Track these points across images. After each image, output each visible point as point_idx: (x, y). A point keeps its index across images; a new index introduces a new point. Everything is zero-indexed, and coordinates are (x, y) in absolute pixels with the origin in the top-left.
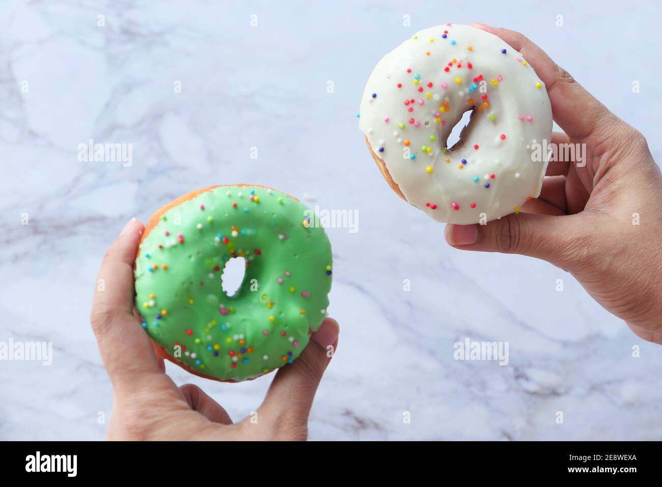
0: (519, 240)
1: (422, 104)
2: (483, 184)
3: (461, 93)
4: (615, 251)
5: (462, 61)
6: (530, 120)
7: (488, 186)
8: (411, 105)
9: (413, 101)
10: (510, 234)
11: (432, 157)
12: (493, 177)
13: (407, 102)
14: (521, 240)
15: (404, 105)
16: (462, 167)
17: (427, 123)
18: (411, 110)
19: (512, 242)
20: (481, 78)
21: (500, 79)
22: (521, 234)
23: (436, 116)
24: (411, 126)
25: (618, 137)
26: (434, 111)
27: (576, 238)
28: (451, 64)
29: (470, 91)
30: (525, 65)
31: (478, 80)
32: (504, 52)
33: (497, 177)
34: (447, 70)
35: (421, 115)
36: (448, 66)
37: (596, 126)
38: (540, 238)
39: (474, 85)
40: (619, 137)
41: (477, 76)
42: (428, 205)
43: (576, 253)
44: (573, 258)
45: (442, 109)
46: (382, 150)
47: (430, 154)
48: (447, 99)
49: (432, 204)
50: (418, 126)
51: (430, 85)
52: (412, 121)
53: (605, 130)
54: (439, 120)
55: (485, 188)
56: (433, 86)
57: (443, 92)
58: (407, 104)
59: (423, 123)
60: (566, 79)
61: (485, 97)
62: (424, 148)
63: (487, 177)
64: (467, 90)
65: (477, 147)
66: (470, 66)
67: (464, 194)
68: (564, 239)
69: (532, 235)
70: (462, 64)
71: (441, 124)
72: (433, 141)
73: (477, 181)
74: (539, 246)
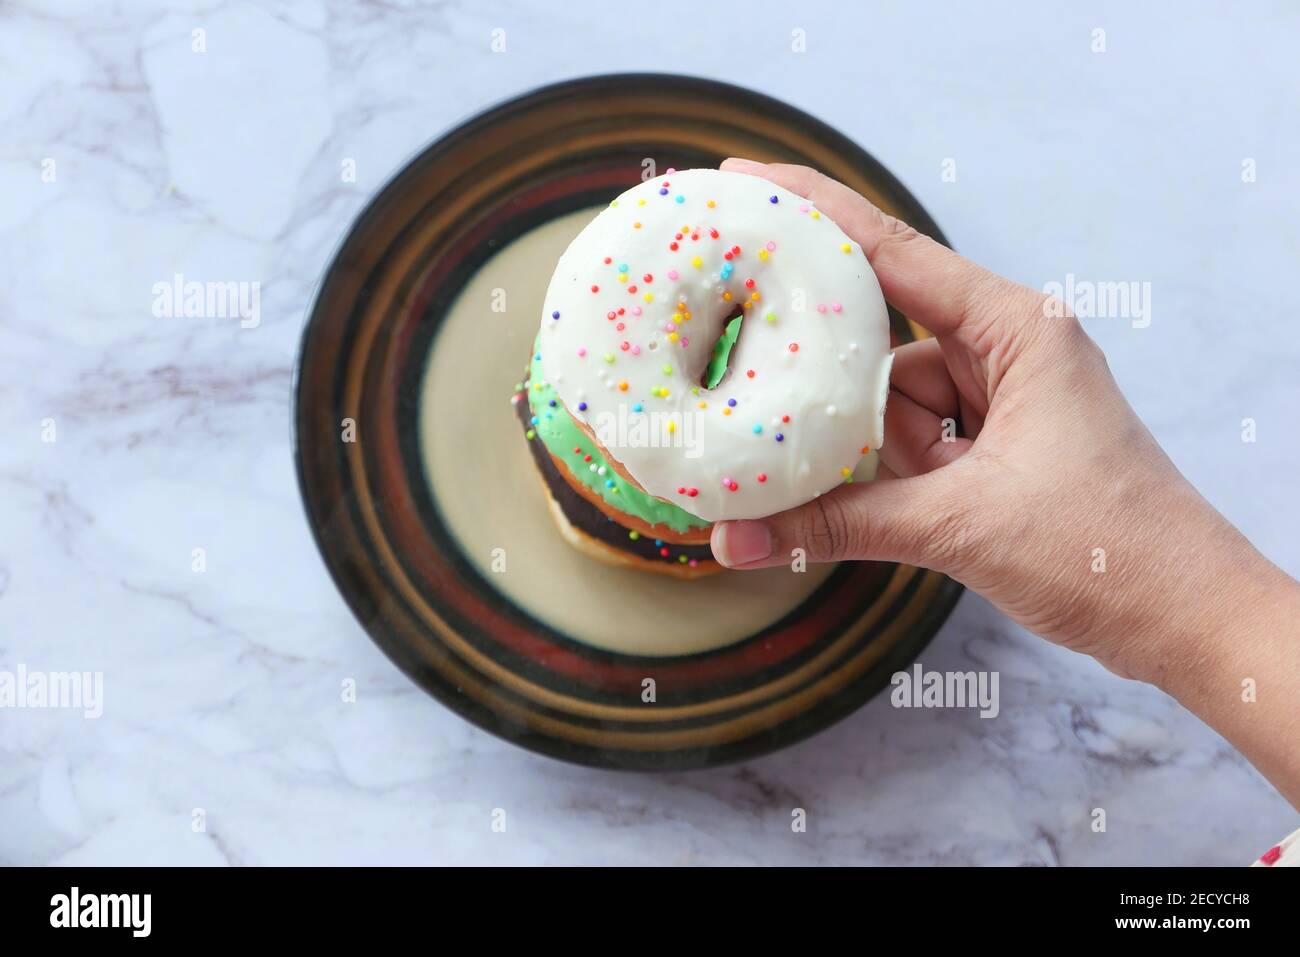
0: (847, 537)
1: (639, 314)
2: (773, 434)
3: (706, 284)
4: (1014, 532)
5: (698, 228)
6: (839, 310)
7: (780, 439)
8: (620, 319)
9: (622, 312)
10: (829, 531)
11: (672, 403)
12: (786, 420)
13: (612, 315)
14: (850, 539)
15: (608, 320)
16: (728, 413)
17: (653, 346)
18: (621, 327)
19: (835, 545)
20: (737, 250)
21: (772, 247)
22: (849, 528)
23: (667, 331)
24: (626, 355)
25: (1010, 316)
26: (662, 323)
27: (945, 518)
28: (680, 237)
29: (722, 278)
30: (817, 217)
31: (734, 254)
32: (775, 200)
33: (794, 419)
34: (675, 247)
35: (640, 332)
36: (678, 242)
37: (967, 307)
38: (884, 528)
39: (726, 265)
40: (1013, 317)
41: (729, 249)
42: (682, 491)
43: (947, 544)
44: (943, 554)
45: (677, 316)
46: (583, 408)
47: (669, 398)
48: (683, 298)
49: (690, 487)
50: (638, 353)
51: (649, 279)
52: (626, 347)
53: (986, 309)
54: (674, 336)
55: (776, 442)
56: (654, 279)
57: (671, 286)
58: (612, 318)
59: (645, 346)
60: (898, 235)
61: (751, 284)
62: (654, 389)
63: (777, 421)
64: (716, 276)
65: (751, 374)
66: (715, 235)
67: (742, 458)
68: (924, 522)
69: (868, 527)
70: (699, 233)
71: (681, 344)
72: (669, 374)
73: (759, 432)
74: (884, 543)
